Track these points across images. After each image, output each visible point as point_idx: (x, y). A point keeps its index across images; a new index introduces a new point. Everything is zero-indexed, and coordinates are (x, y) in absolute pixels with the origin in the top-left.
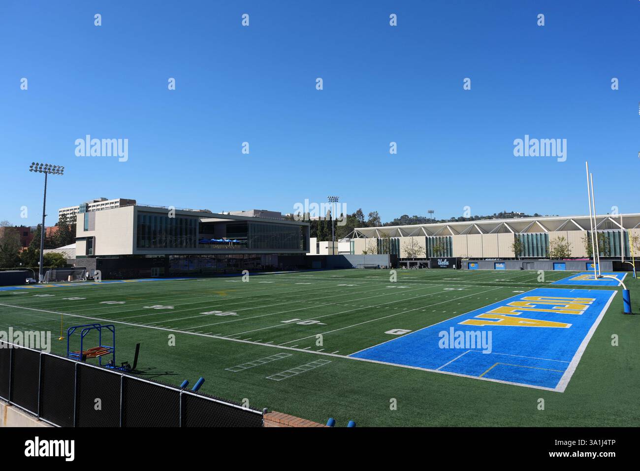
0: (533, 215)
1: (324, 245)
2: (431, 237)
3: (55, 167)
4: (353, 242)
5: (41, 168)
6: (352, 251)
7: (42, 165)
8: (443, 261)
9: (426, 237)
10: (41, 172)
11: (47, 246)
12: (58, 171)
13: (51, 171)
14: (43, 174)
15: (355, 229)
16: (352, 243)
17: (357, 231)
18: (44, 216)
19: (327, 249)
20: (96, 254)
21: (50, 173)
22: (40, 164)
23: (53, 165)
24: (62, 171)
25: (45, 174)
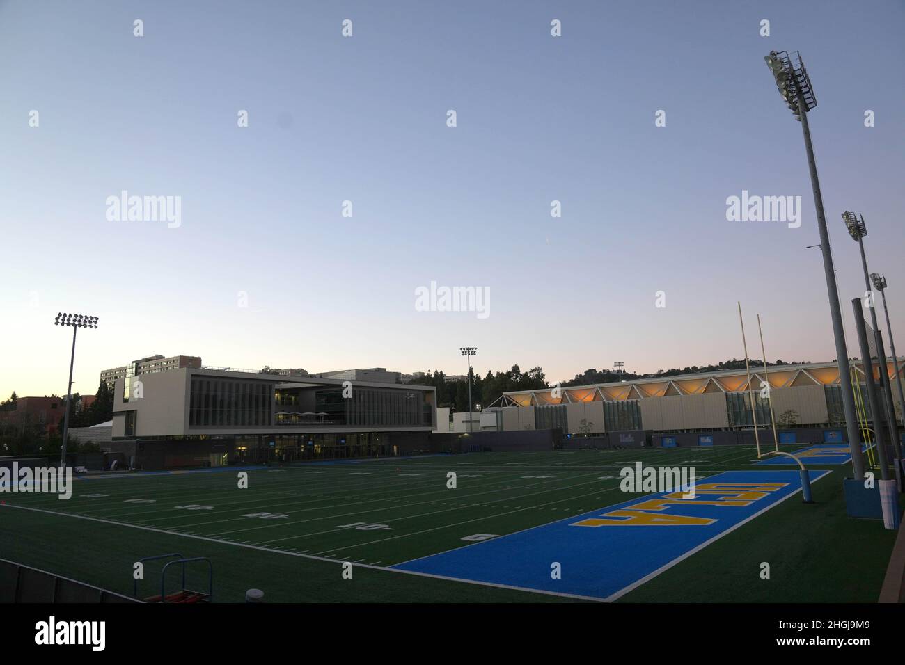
0: (774, 362)
1: (460, 417)
2: (611, 402)
3: (86, 317)
4: (501, 412)
5: (69, 320)
6: (499, 425)
7: (70, 316)
8: (626, 436)
9: (604, 403)
10: (69, 325)
11: (73, 424)
12: (90, 322)
13: (82, 323)
14: (72, 328)
15: (504, 393)
16: (499, 414)
17: (506, 395)
18: (71, 383)
19: (465, 424)
20: (137, 435)
21: (80, 326)
22: (68, 315)
23: (84, 316)
24: (96, 322)
25: (74, 328)
